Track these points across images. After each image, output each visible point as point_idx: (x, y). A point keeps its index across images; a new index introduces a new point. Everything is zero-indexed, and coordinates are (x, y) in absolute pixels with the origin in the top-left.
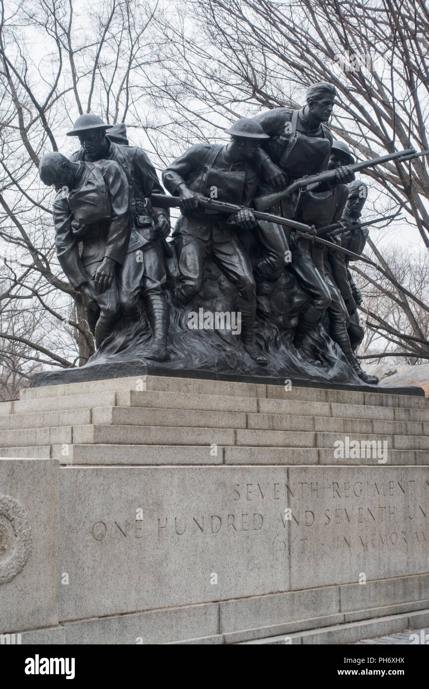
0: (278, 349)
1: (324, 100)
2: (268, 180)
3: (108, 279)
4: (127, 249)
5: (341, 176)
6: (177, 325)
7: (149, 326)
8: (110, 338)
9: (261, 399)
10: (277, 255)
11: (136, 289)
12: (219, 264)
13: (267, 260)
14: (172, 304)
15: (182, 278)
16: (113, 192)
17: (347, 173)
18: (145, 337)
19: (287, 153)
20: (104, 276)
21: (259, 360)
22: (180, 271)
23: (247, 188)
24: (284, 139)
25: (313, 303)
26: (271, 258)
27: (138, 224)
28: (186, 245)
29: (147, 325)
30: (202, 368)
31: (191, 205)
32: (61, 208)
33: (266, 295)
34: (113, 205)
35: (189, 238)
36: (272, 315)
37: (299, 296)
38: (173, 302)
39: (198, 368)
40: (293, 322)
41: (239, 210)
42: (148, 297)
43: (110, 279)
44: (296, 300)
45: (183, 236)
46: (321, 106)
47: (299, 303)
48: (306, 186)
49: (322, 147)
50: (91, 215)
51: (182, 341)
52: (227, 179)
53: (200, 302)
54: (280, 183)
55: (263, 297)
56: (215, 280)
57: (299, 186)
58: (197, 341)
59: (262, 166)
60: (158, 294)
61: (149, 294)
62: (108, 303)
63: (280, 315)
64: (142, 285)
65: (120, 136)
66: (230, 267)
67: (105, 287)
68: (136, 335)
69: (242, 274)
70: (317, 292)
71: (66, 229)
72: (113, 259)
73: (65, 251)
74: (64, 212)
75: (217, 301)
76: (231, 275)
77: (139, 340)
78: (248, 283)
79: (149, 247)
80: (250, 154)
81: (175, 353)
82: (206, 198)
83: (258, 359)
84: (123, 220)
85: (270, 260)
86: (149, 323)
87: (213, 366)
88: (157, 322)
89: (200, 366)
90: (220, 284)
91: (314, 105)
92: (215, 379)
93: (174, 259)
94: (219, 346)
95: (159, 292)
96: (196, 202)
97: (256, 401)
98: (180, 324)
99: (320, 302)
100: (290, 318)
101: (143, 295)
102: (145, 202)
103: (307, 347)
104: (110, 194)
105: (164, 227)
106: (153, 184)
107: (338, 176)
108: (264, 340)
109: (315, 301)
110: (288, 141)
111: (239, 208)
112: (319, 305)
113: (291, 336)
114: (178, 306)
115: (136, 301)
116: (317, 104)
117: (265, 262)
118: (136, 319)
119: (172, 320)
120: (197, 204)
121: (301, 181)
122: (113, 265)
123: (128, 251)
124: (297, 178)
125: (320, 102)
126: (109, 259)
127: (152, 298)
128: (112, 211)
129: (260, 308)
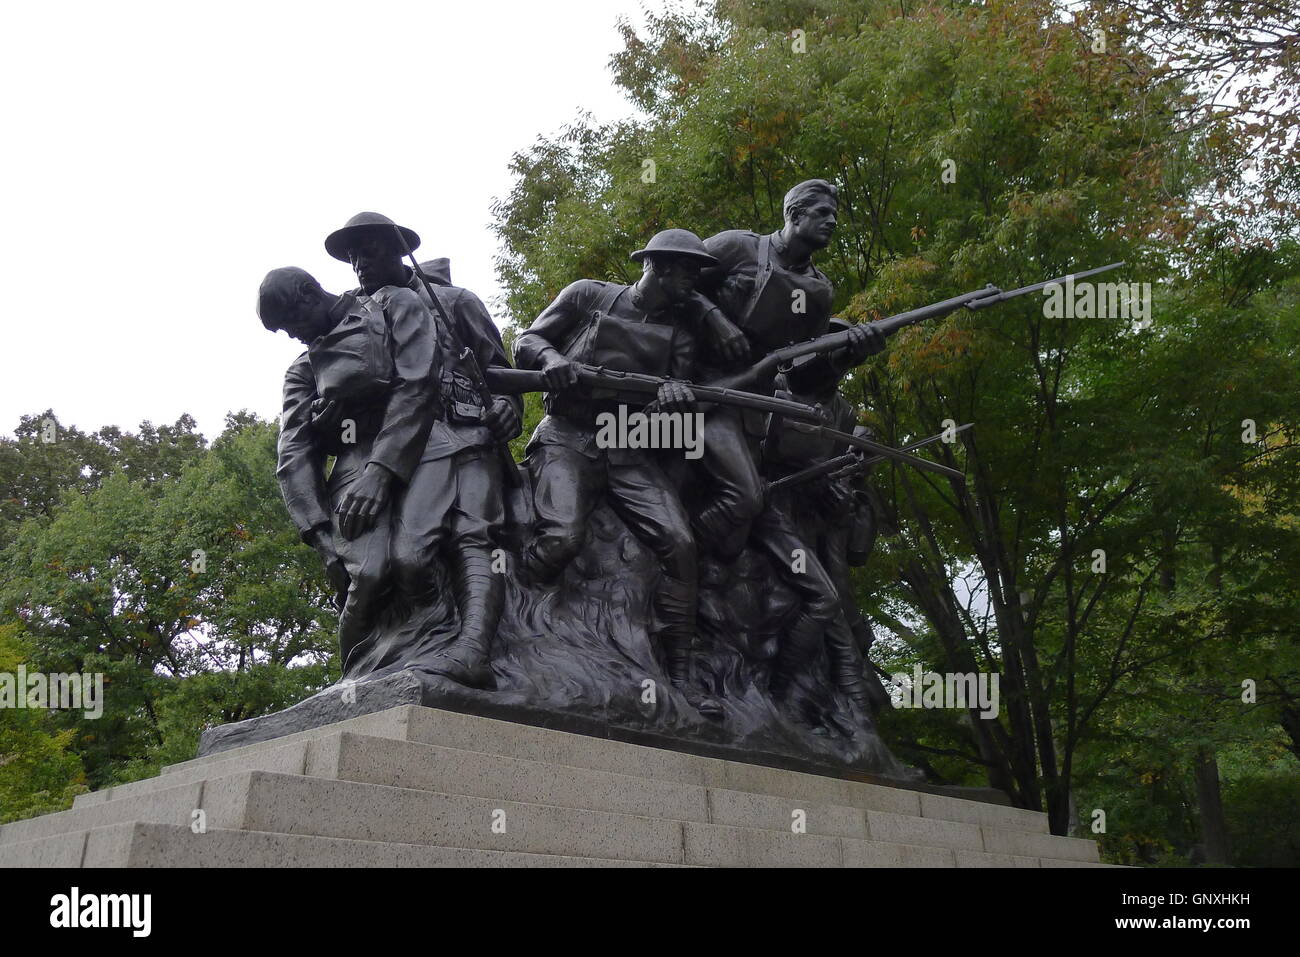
0: (744, 691)
1: (818, 206)
2: (717, 346)
3: (369, 508)
4: (422, 453)
5: (858, 338)
6: (524, 624)
7: (456, 617)
8: (365, 644)
9: (717, 792)
10: (739, 492)
11: (433, 532)
12: (620, 508)
13: (719, 504)
14: (515, 580)
15: (540, 525)
16: (402, 337)
17: (870, 333)
18: (444, 637)
19: (753, 304)
20: (362, 500)
21: (706, 707)
22: (536, 511)
23: (676, 363)
24: (747, 278)
25: (807, 610)
26: (728, 502)
27: (455, 417)
28: (550, 462)
29: (450, 614)
30: (572, 708)
31: (564, 378)
32: (297, 378)
33: (713, 586)
34: (397, 361)
35: (557, 451)
36: (728, 628)
37: (780, 596)
38: (517, 575)
39: (562, 708)
40: (771, 647)
41: (661, 384)
42: (459, 552)
43: (375, 508)
44: (775, 604)
45: (547, 448)
46: (813, 217)
47: (778, 610)
48: (791, 360)
49: (819, 291)
50: (350, 381)
51: (529, 653)
52: (636, 333)
53: (579, 581)
54: (740, 353)
55: (708, 592)
56: (611, 541)
57: (779, 362)
58: (566, 653)
59: (705, 320)
60: (480, 547)
61: (462, 546)
62: (364, 558)
63: (743, 630)
64: (448, 525)
65: (437, 275)
66: (641, 511)
67: (360, 526)
68: (421, 633)
69: (668, 526)
70: (813, 587)
71: (301, 418)
72: (387, 469)
73: (292, 460)
74: (301, 386)
75: (615, 582)
76: (644, 527)
77: (425, 643)
78: (679, 540)
79: (471, 457)
80: (683, 291)
81: (509, 676)
82: (592, 368)
83: (702, 705)
84: (416, 391)
85: (724, 504)
86: (456, 610)
87: (600, 707)
88: (471, 602)
89: (567, 704)
90: (621, 550)
91: (801, 217)
92: (604, 736)
93: (526, 489)
94: (614, 665)
95: (485, 543)
96: (574, 374)
97: (704, 793)
98: (530, 621)
99: (819, 606)
100: (764, 639)
101: (447, 548)
102: (463, 353)
103: (794, 704)
104: (393, 342)
105: (504, 416)
106: (492, 353)
107: (853, 339)
108: (713, 673)
109: (811, 605)
110: (753, 282)
111: (660, 380)
112: (818, 612)
113: (765, 677)
114: (528, 584)
115: (429, 558)
116: (804, 213)
117: (714, 510)
118: (428, 601)
119: (512, 607)
120: (576, 379)
121: (782, 353)
122: (384, 480)
123: (424, 459)
124: (772, 350)
125: (811, 210)
126: (377, 468)
127: (468, 552)
128: (395, 372)
129: (703, 611)
